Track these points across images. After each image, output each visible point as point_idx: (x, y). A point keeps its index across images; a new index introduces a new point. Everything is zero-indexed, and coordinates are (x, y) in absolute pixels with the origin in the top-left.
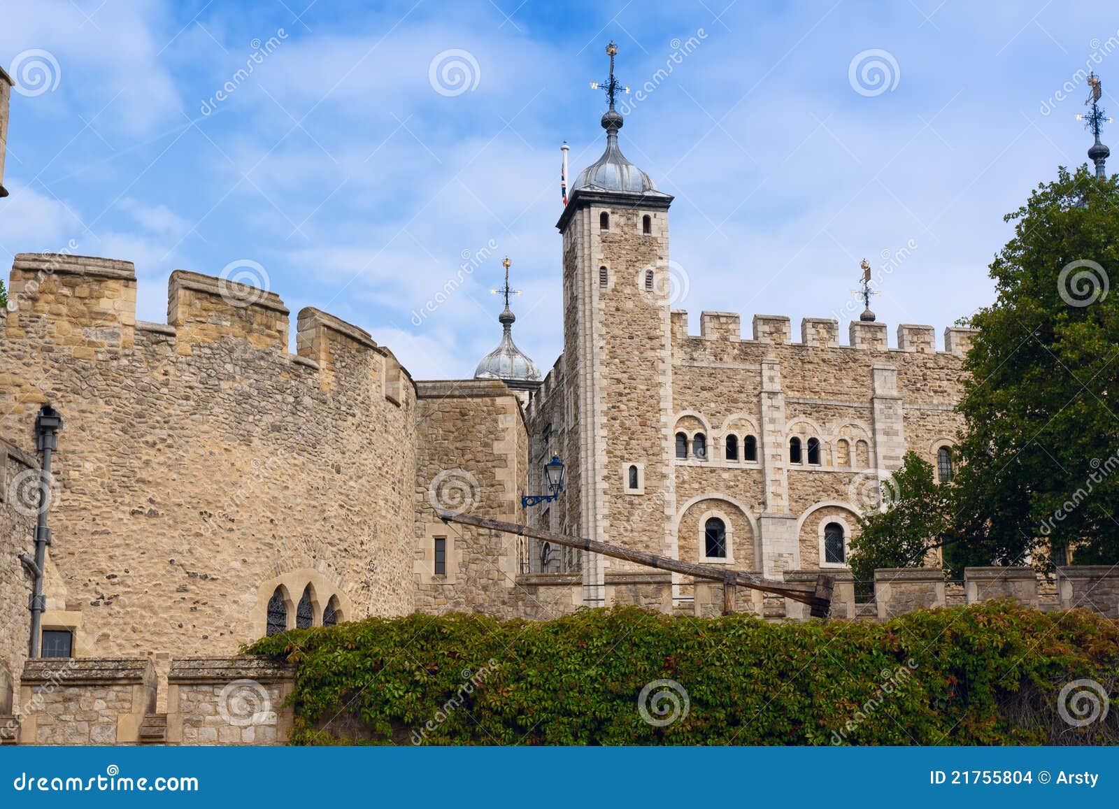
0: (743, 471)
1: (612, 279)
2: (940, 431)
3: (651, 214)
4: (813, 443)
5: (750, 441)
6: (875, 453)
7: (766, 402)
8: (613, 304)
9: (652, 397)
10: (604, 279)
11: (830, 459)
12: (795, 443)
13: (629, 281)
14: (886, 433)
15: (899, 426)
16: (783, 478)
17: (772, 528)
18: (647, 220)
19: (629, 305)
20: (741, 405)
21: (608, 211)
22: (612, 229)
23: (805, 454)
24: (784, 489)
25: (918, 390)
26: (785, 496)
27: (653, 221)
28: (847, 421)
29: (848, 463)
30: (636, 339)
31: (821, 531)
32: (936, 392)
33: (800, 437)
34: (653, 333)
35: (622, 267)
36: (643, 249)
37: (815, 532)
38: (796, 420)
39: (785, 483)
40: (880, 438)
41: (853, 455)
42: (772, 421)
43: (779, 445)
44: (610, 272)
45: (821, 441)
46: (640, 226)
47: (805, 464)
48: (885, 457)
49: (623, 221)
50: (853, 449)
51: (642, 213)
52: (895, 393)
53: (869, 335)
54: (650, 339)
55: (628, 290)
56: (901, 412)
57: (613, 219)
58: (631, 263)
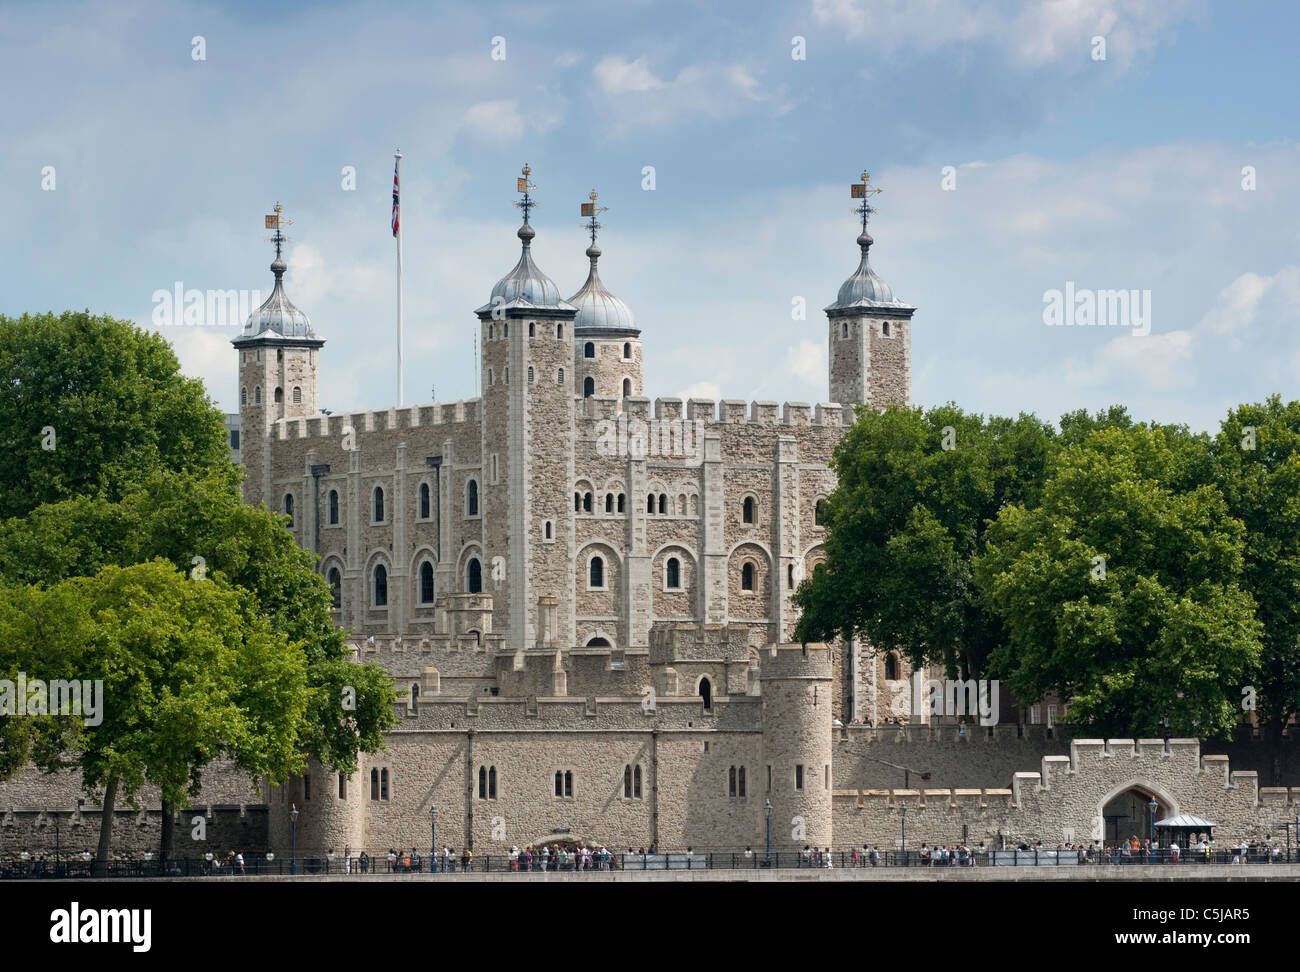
0: (616, 521)
1: (537, 376)
2: (746, 486)
3: (563, 323)
4: (663, 498)
5: (621, 497)
6: (704, 505)
7: (634, 468)
8: (537, 397)
9: (561, 469)
10: (531, 377)
11: (674, 511)
12: (651, 498)
13: (546, 378)
14: (712, 490)
15: (720, 483)
16: (644, 527)
17: (636, 565)
18: (560, 326)
19: (548, 397)
20: (616, 470)
21: (534, 321)
22: (537, 337)
23: (657, 507)
24: (643, 536)
25: (733, 454)
26: (644, 541)
27: (564, 329)
28: (685, 480)
29: (684, 512)
30: (552, 424)
31: (665, 566)
32: (745, 455)
33: (654, 493)
34: (563, 419)
35: (543, 367)
36: (557, 352)
37: (661, 565)
38: (652, 480)
39: (644, 531)
40: (708, 493)
41: (688, 507)
42: (638, 483)
43: (641, 501)
44: (536, 371)
45: (668, 497)
46: (556, 333)
47: (658, 516)
48: (711, 508)
49: (544, 329)
50: (689, 502)
51: (557, 323)
52: (718, 458)
53: (703, 411)
54: (561, 423)
55: (547, 385)
56: (722, 472)
57: (538, 328)
58: (549, 364)
